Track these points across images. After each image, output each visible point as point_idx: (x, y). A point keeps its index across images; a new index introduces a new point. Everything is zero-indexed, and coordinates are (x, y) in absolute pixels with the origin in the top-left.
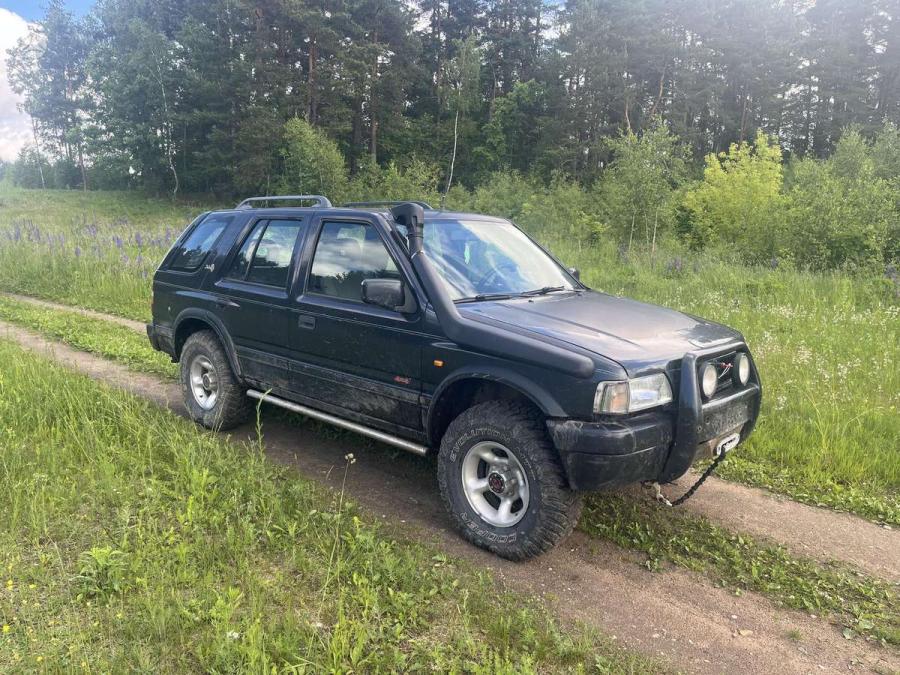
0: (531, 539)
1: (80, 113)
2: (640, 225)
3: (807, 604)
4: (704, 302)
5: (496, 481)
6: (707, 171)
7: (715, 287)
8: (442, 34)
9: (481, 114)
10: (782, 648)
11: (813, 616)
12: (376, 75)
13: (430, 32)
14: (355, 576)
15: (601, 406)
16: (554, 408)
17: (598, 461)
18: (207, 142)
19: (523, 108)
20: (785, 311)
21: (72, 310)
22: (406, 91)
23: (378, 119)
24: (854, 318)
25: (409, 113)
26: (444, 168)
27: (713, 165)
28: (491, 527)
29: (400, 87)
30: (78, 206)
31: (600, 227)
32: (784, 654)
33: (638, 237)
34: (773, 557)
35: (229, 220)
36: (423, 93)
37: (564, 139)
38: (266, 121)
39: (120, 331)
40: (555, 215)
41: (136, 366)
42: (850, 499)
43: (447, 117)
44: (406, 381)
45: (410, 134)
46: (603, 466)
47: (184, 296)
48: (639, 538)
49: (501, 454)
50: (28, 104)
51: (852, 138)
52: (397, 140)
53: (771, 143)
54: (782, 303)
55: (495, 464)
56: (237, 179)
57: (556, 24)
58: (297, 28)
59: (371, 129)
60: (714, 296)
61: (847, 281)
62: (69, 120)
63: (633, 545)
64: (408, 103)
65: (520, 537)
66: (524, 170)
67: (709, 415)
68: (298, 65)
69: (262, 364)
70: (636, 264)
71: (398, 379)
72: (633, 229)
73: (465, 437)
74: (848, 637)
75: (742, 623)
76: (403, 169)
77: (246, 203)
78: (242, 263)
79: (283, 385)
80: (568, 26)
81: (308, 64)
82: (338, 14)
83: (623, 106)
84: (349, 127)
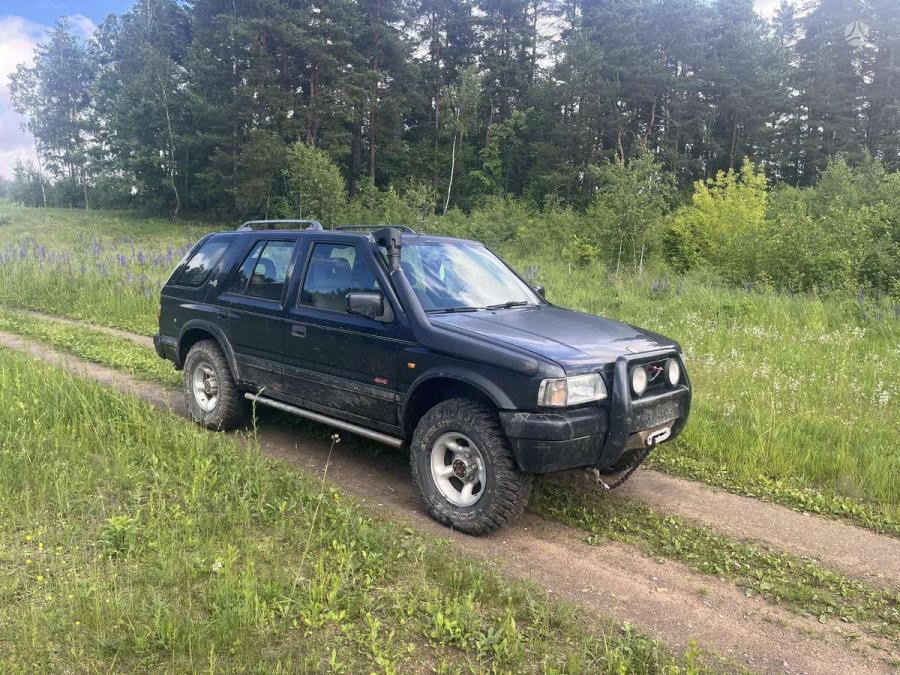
0: (487, 516)
1: (83, 134)
2: (628, 249)
3: (718, 569)
4: (682, 322)
5: (460, 466)
6: (695, 197)
7: (695, 308)
8: (441, 62)
9: (477, 139)
10: (690, 601)
11: (723, 579)
12: (376, 101)
13: (429, 59)
14: (335, 542)
15: (544, 400)
16: (506, 402)
17: (541, 446)
18: (209, 163)
19: (520, 135)
20: (758, 331)
21: (79, 324)
22: (405, 116)
23: (376, 142)
24: (822, 338)
25: (407, 137)
26: (442, 191)
27: (701, 192)
28: (455, 507)
29: (399, 112)
30: (80, 224)
31: (590, 250)
32: (692, 606)
33: (626, 260)
34: (697, 534)
35: (230, 240)
36: (422, 118)
37: (557, 165)
38: (268, 144)
39: (124, 343)
40: (547, 238)
41: (141, 375)
42: (777, 491)
43: (445, 142)
44: (385, 382)
45: (408, 157)
46: (545, 450)
47: (188, 309)
48: (584, 520)
49: (463, 443)
50: (32, 125)
51: (839, 166)
52: (396, 163)
53: (756, 172)
54: (756, 323)
55: (459, 452)
56: (239, 201)
57: (551, 54)
58: (300, 55)
59: (370, 151)
60: (692, 316)
61: (817, 304)
62: (73, 140)
63: (579, 525)
64: (407, 128)
65: (478, 514)
66: (518, 194)
67: (640, 410)
68: (299, 90)
69: (258, 369)
70: (619, 286)
71: (377, 380)
72: (620, 251)
73: (433, 429)
74: (749, 595)
75: (660, 583)
76: (402, 192)
77: (246, 226)
78: (242, 280)
79: (277, 387)
80: (563, 55)
81: (309, 88)
82: (340, 43)
83: (617, 134)
84: (348, 150)
